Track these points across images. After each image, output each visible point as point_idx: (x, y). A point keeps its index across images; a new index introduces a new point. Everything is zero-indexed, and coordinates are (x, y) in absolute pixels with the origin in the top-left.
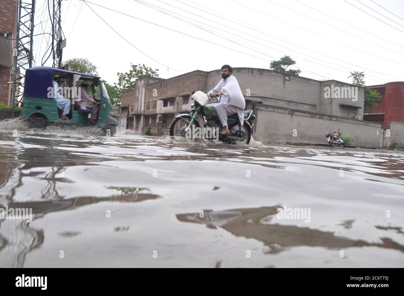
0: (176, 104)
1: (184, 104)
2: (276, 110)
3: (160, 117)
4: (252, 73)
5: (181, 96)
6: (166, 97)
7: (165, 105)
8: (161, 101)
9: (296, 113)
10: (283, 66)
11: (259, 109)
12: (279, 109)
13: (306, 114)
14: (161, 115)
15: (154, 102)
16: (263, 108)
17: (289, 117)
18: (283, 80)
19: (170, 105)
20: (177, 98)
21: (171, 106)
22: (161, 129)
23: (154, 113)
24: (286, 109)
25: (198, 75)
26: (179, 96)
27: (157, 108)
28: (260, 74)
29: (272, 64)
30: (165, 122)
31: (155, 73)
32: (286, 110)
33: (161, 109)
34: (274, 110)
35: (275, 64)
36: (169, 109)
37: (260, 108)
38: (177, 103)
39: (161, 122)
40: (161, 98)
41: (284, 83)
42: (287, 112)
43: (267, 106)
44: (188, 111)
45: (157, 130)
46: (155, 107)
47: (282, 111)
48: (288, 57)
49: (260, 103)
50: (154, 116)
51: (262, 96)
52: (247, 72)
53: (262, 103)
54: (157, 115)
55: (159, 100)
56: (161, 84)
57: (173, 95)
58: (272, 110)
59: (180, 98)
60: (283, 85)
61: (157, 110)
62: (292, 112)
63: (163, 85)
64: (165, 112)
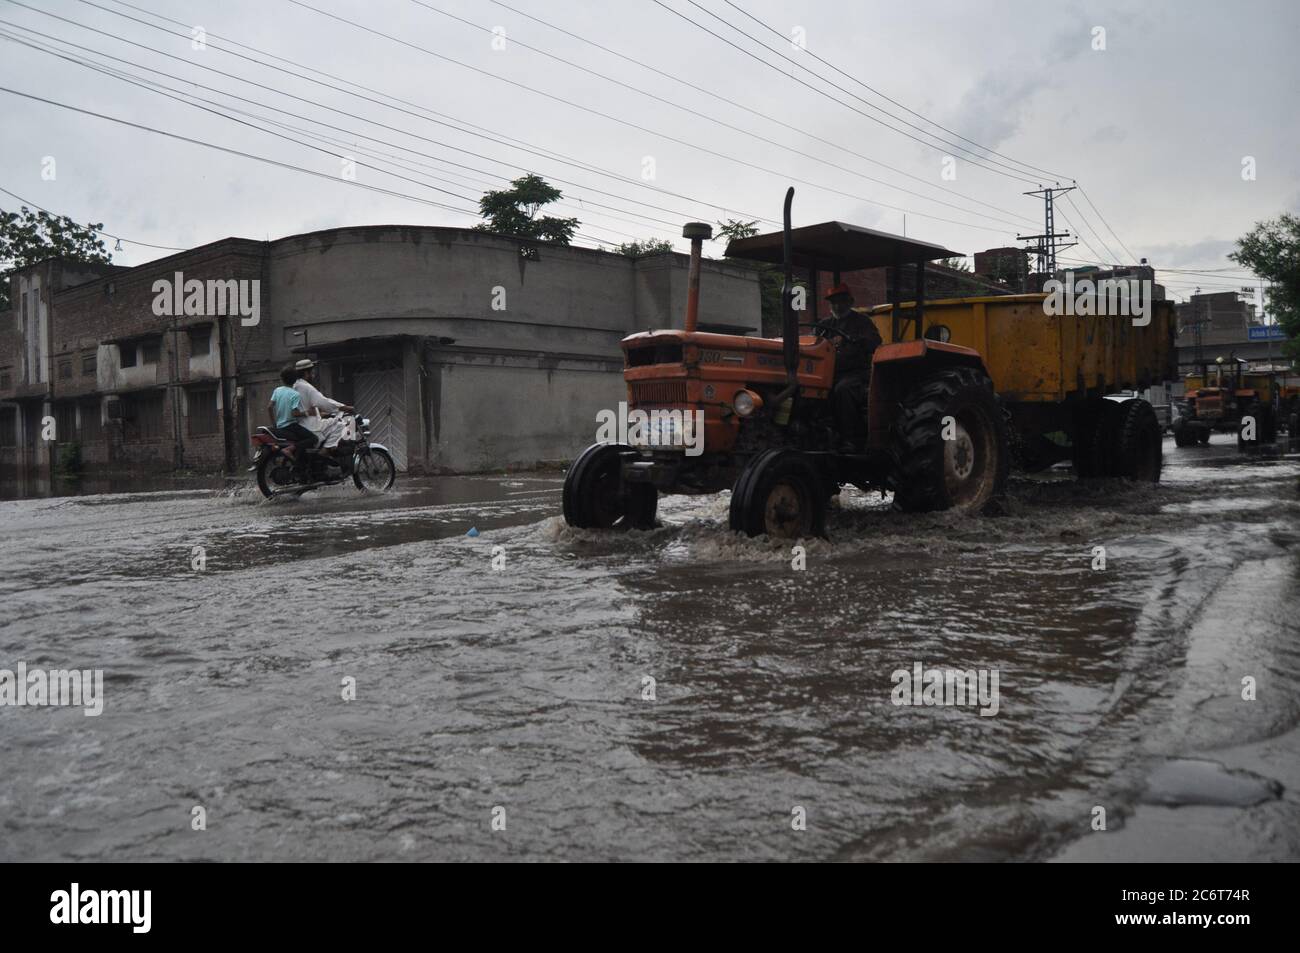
0: (165, 357)
1: (193, 354)
2: (499, 361)
3: (111, 405)
4: (417, 243)
5: (182, 329)
6: (127, 334)
7: (128, 361)
8: (112, 346)
9: (562, 365)
10: (522, 208)
11: (442, 364)
12: (507, 356)
13: (595, 366)
14: (115, 398)
15: (86, 353)
16: (459, 359)
17: (539, 378)
18: (516, 260)
19: (146, 362)
20: (169, 336)
21: (147, 366)
22: (119, 446)
23: (88, 392)
24: (530, 354)
25: (235, 254)
26: (175, 330)
27: (98, 372)
28: (442, 244)
29: (485, 201)
30: (130, 419)
31: (91, 239)
32: (529, 357)
33: (114, 375)
34: (493, 361)
35: (494, 203)
36: (143, 373)
37: (449, 359)
38: (170, 353)
39: (119, 420)
40: (111, 338)
41: (522, 271)
42: (534, 363)
43: (469, 352)
44: (212, 378)
45: (107, 450)
46: (90, 369)
47: (519, 362)
48: (536, 178)
49: (446, 341)
50: (91, 401)
51: (456, 313)
52: (400, 239)
53: (453, 341)
54: (100, 396)
55: (103, 343)
56: (107, 286)
57: (154, 326)
58: (487, 361)
59: (180, 334)
60: (519, 275)
61: (100, 380)
62: (550, 362)
63: (112, 290)
64: (128, 384)
